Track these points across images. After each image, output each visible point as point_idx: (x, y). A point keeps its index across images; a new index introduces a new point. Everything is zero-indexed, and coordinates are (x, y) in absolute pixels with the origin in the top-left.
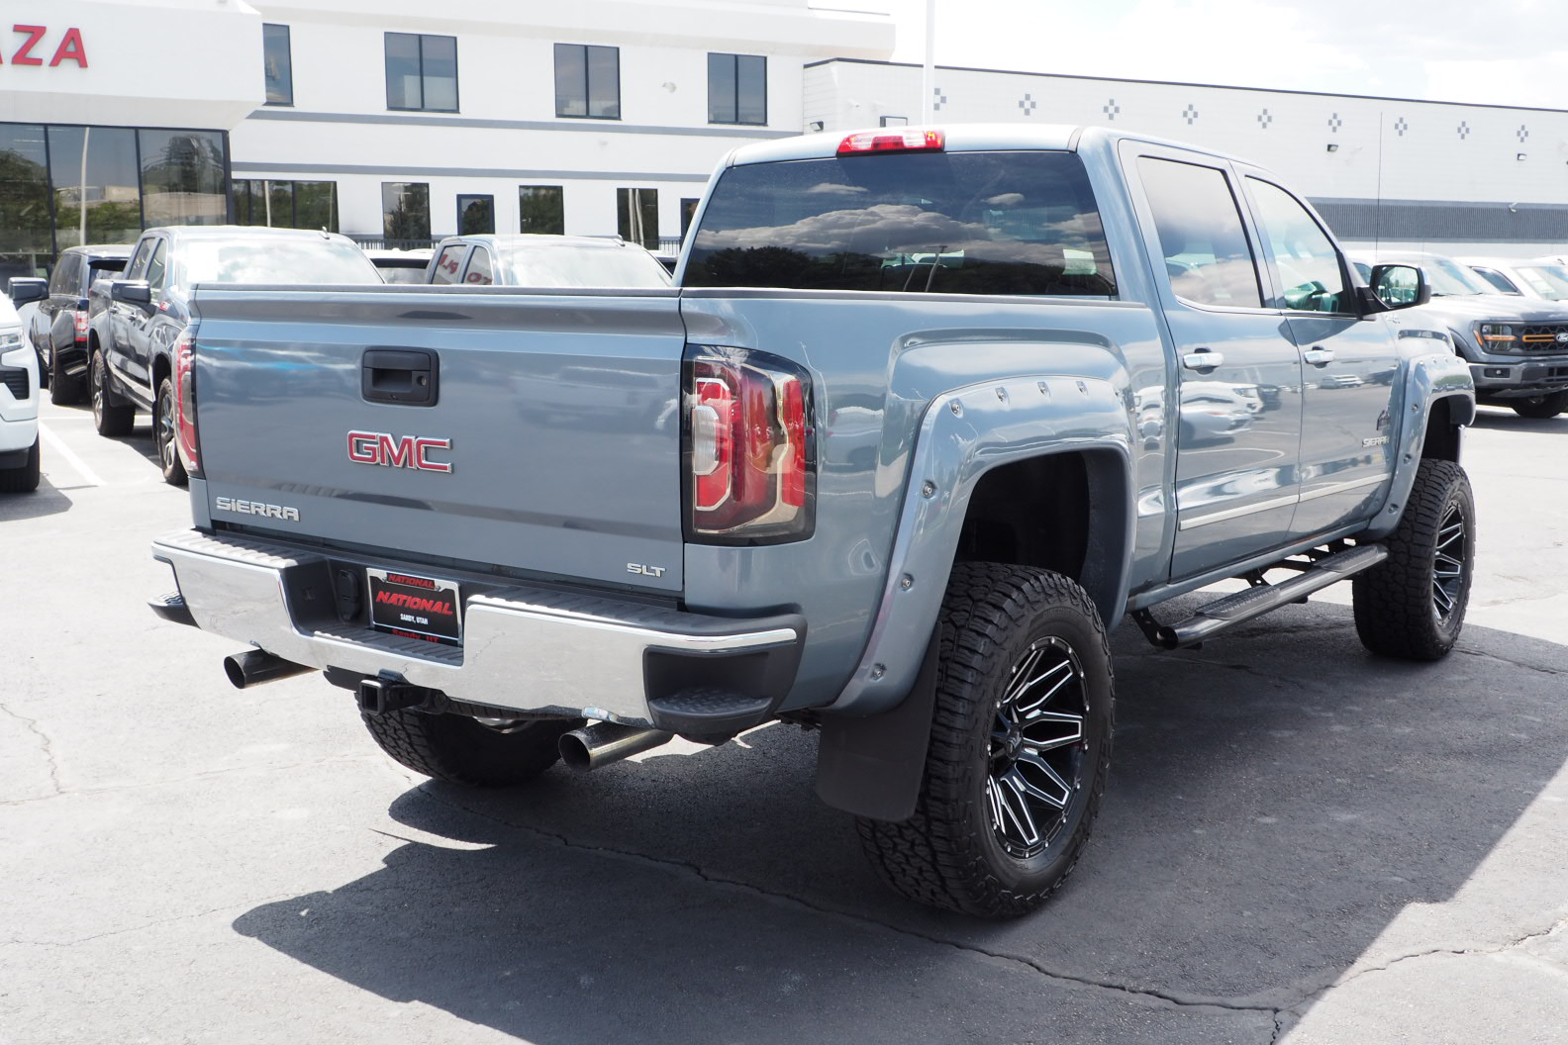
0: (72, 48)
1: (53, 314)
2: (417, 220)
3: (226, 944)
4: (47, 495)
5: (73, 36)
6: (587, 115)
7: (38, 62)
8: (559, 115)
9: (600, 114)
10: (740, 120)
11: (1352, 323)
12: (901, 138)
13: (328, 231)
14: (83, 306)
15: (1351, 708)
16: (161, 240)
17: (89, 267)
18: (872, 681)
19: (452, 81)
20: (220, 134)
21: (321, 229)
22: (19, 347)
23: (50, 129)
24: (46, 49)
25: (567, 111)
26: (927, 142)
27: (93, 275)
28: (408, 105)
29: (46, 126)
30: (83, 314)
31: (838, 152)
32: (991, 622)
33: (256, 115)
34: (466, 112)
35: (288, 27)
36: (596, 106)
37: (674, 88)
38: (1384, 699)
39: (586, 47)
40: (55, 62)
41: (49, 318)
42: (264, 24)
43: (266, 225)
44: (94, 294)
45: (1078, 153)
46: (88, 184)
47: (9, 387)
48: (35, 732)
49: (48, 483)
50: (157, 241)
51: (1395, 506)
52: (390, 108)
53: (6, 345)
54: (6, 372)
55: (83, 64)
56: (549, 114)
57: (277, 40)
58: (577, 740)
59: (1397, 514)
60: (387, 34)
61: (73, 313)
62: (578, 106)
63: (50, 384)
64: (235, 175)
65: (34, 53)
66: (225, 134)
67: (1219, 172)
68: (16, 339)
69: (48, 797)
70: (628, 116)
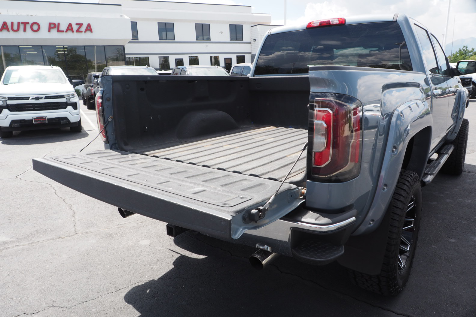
0: (89, 28)
1: (86, 88)
2: (166, 65)
3: (124, 308)
4: (84, 133)
5: (89, 25)
6: (203, 40)
7: (82, 32)
8: (197, 40)
9: (206, 39)
10: (237, 39)
11: (450, 79)
12: (329, 21)
13: (147, 66)
14: (92, 86)
15: (447, 192)
16: (108, 69)
17: (93, 77)
18: (369, 226)
19: (173, 33)
20: (123, 47)
21: (146, 66)
22: (74, 97)
23: (86, 48)
24: (83, 29)
25: (198, 39)
26: (339, 22)
27: (94, 79)
28: (163, 39)
29: (84, 46)
30: (93, 88)
31: (307, 28)
32: (402, 195)
33: (130, 42)
34: (176, 40)
35: (136, 22)
36: (205, 38)
37: (222, 33)
38: (454, 189)
39: (202, 24)
40: (85, 32)
41: (86, 89)
42: (131, 22)
43: (134, 65)
44: (94, 83)
45: (397, 22)
46: (97, 60)
47: (72, 107)
48: (71, 209)
49: (84, 129)
50: (107, 70)
51: (456, 133)
52: (160, 40)
53: (71, 96)
54: (71, 103)
55: (92, 32)
56: (195, 40)
57: (134, 26)
58: (256, 258)
59: (456, 135)
60: (158, 23)
61: (90, 88)
62: (201, 38)
63: (87, 105)
64: (126, 56)
65: (81, 30)
66: (123, 46)
67: (425, 31)
68: (73, 95)
69: (72, 236)
70: (212, 40)
